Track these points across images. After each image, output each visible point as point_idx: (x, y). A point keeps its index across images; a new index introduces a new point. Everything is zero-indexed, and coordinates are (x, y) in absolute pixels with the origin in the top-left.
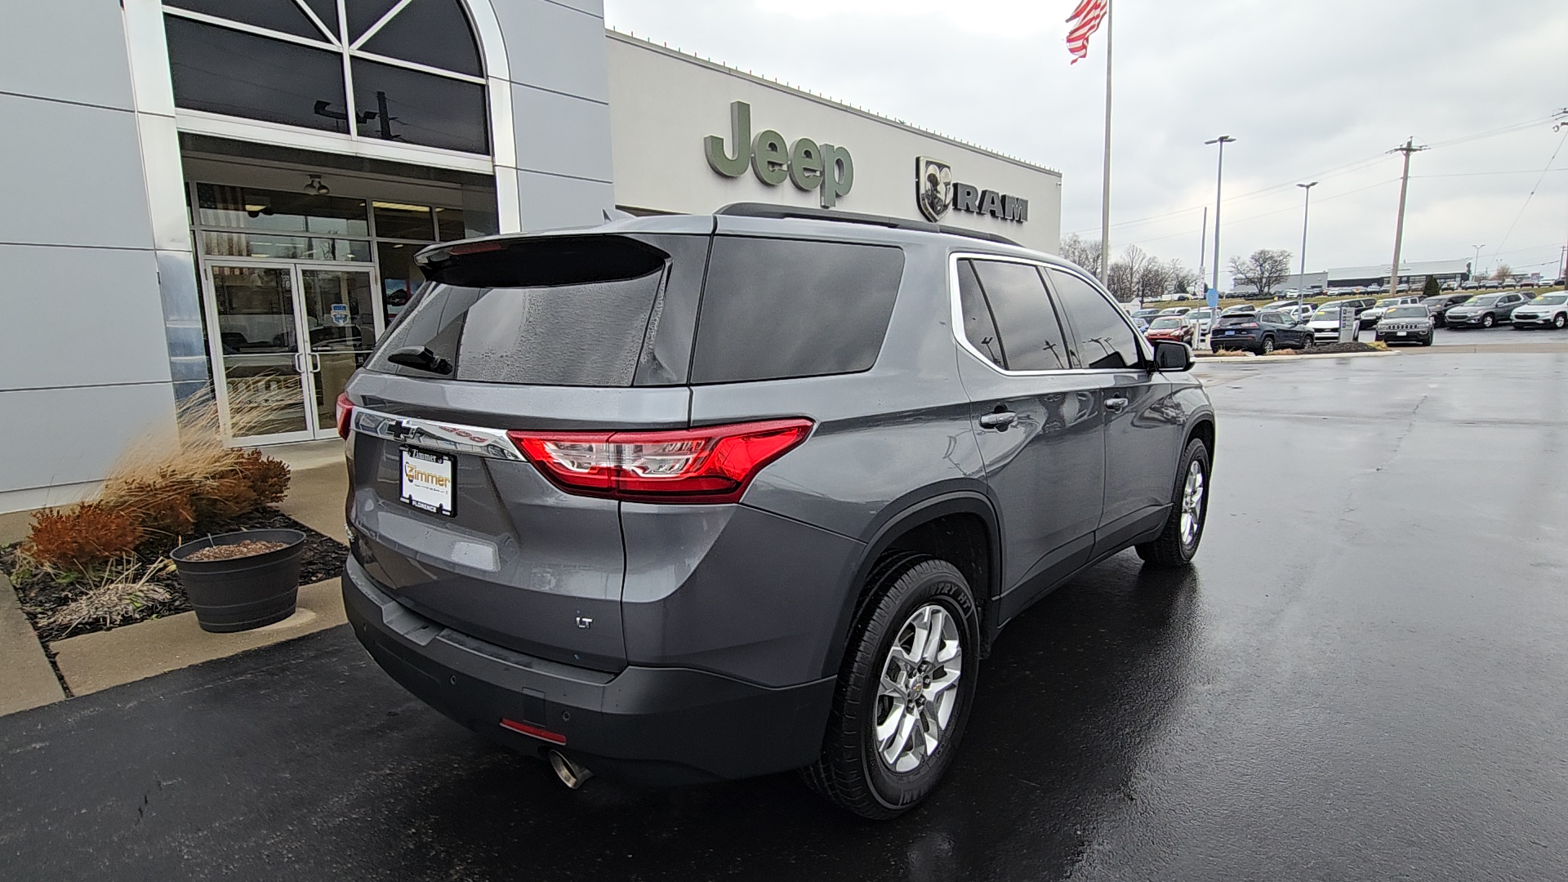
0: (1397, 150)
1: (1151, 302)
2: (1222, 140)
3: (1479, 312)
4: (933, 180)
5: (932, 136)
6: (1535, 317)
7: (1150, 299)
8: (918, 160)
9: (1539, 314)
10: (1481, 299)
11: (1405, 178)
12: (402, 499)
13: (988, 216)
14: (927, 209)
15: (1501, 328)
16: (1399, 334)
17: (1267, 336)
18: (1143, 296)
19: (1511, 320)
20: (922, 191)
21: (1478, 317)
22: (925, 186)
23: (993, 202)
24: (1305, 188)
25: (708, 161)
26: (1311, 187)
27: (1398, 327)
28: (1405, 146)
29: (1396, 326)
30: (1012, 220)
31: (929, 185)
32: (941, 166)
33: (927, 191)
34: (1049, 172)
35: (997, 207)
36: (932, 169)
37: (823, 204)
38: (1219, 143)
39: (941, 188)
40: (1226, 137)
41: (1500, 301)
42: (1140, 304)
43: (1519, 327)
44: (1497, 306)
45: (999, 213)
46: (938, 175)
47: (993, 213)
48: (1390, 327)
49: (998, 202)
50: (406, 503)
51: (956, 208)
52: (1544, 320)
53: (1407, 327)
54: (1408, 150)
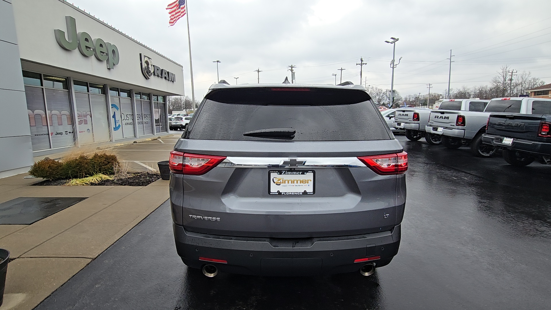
0: (256, 71)
1: (189, 111)
2: (218, 61)
4: (147, 62)
5: (144, 46)
7: (188, 110)
8: (140, 54)
11: (258, 79)
13: (164, 79)
14: (145, 73)
18: (186, 109)
20: (143, 67)
22: (144, 65)
23: (165, 74)
24: (236, 79)
25: (57, 40)
26: (237, 79)
28: (258, 70)
30: (171, 81)
31: (146, 65)
32: (149, 58)
33: (145, 67)
34: (179, 65)
35: (167, 75)
36: (146, 59)
37: (108, 67)
38: (217, 62)
39: (150, 66)
40: (219, 61)
42: (185, 111)
45: (167, 78)
46: (149, 61)
47: (165, 78)
49: (167, 73)
51: (154, 75)
54: (258, 71)
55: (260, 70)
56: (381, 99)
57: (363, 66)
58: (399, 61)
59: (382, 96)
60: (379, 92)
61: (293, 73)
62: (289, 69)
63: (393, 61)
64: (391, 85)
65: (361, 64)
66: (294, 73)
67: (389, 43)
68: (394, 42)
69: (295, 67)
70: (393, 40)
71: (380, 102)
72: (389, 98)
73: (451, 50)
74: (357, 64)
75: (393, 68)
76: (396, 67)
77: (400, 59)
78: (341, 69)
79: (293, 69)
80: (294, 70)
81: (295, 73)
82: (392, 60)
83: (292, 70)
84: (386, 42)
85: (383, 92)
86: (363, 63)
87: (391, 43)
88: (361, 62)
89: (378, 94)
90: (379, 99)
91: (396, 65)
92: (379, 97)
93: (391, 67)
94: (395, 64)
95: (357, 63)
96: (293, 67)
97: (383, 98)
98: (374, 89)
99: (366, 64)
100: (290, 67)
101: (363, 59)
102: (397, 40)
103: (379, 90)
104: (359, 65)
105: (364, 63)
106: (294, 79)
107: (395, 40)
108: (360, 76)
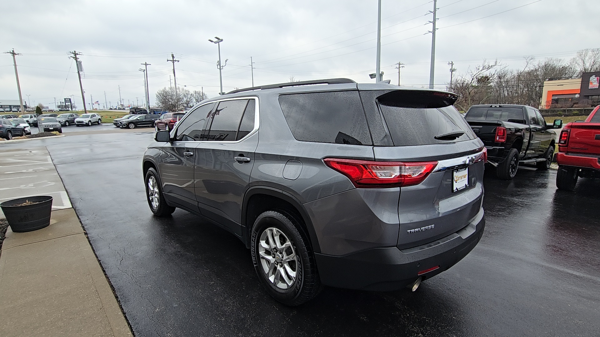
0: (9, 53)
3: (64, 120)
6: (83, 122)
9: (84, 121)
10: (62, 115)
12: (454, 191)
15: (72, 126)
16: (50, 129)
17: (8, 131)
19: (75, 123)
21: (64, 122)
27: (49, 126)
29: (48, 126)
41: (69, 117)
43: (78, 126)
44: (68, 118)
48: (46, 126)
50: (456, 191)
52: (86, 123)
53: (52, 126)
54: (13, 54)
55: (15, 52)
56: (189, 101)
57: (175, 63)
58: (226, 63)
59: (190, 97)
60: (186, 94)
61: (78, 62)
62: (71, 57)
63: (219, 63)
64: (220, 88)
65: (173, 61)
66: (80, 63)
67: (213, 43)
68: (219, 42)
69: (80, 54)
70: (217, 40)
71: (188, 104)
72: (197, 100)
73: (251, 57)
74: (168, 61)
75: (220, 69)
76: (223, 69)
77: (226, 61)
78: (145, 63)
79: (78, 56)
80: (79, 58)
81: (82, 62)
82: (218, 61)
83: (76, 59)
84: (210, 40)
85: (190, 94)
86: (174, 59)
87: (215, 43)
88: (172, 58)
89: (185, 95)
90: (187, 100)
91: (223, 66)
92: (186, 98)
93: (218, 69)
94: (221, 66)
95: (168, 59)
96: (78, 54)
97: (191, 100)
98: (180, 89)
99: (178, 61)
100: (73, 53)
101: (174, 55)
102: (222, 40)
103: (186, 91)
104: (170, 61)
105: (176, 60)
106: (82, 71)
107: (219, 40)
108: (173, 74)
